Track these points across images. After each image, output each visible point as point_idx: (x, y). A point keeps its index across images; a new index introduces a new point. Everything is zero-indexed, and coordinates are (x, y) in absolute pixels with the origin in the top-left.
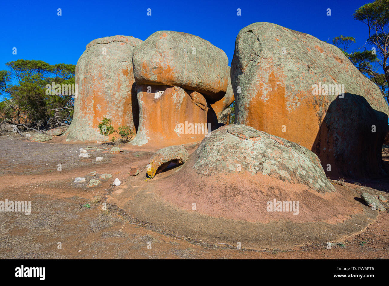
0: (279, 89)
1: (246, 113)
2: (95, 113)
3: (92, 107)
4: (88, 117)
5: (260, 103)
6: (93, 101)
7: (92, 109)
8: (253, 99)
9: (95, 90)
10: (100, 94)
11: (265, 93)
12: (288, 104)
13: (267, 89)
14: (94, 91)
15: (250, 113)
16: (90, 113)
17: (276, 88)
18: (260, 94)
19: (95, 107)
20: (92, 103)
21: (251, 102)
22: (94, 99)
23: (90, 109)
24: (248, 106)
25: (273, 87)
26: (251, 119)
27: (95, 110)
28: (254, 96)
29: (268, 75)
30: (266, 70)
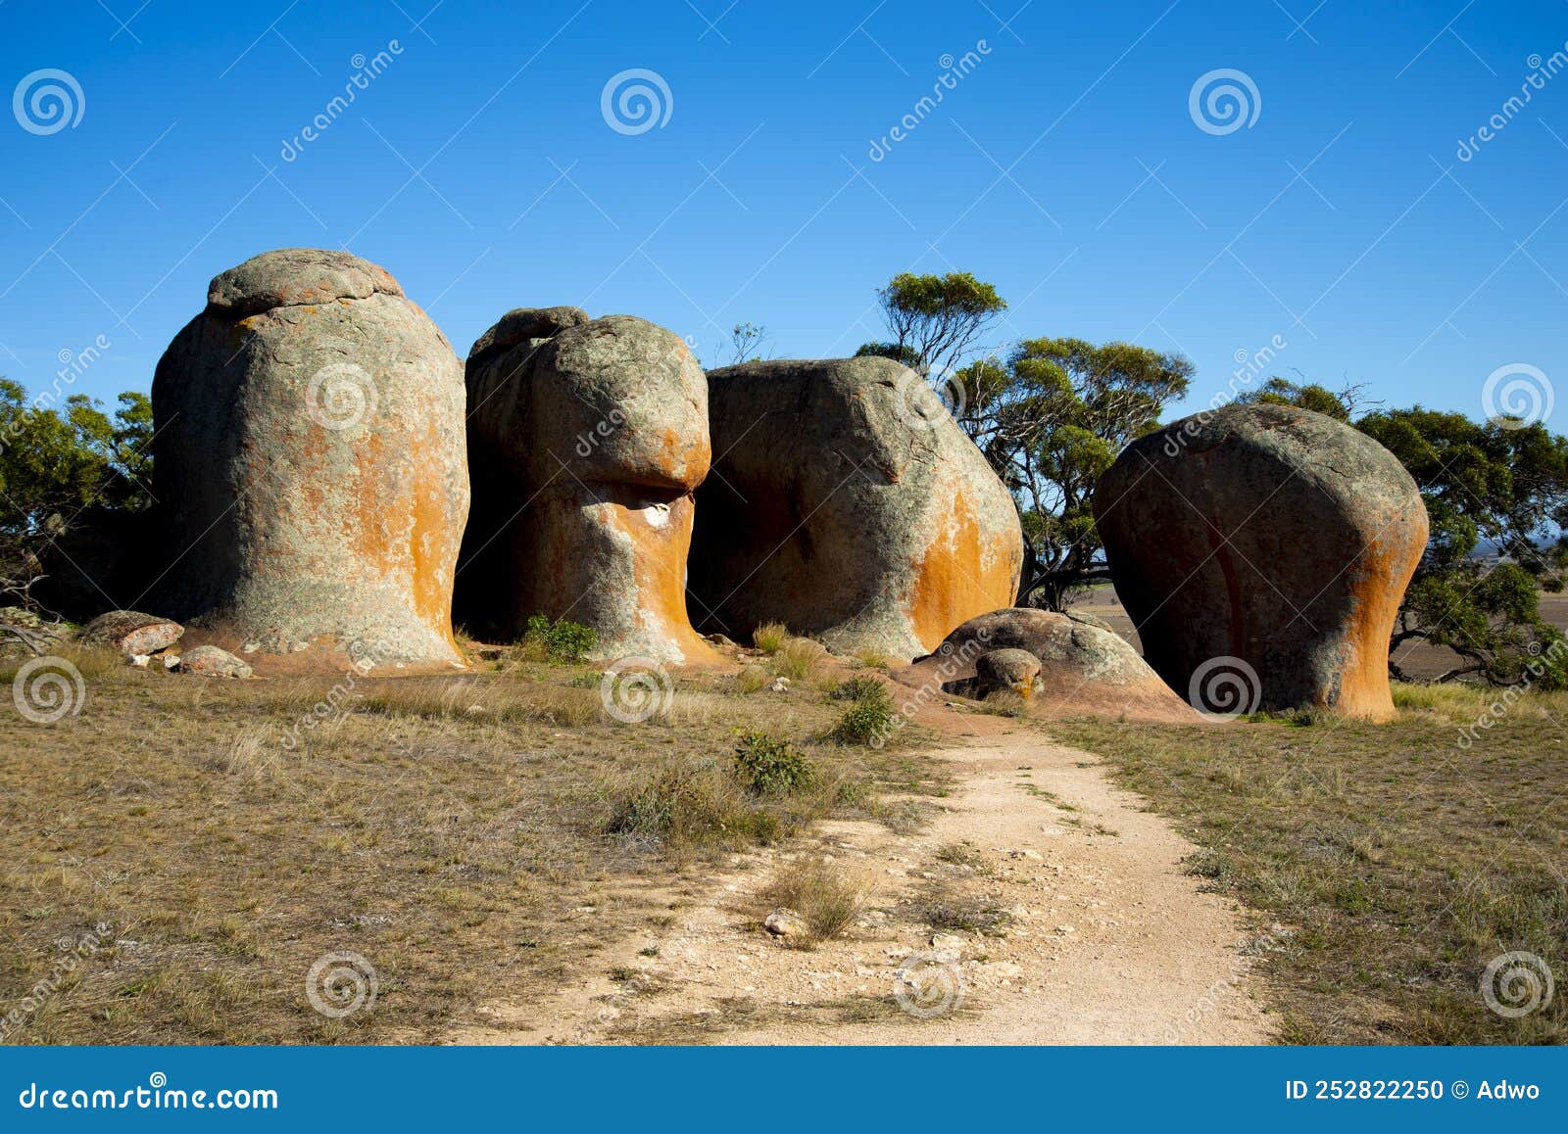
0: (970, 526)
1: (914, 577)
2: (418, 564)
3: (407, 541)
4: (398, 577)
5: (944, 556)
6: (412, 521)
7: (408, 550)
8: (932, 546)
9: (421, 481)
10: (434, 496)
11: (952, 534)
12: (983, 557)
13: (953, 528)
14: (417, 487)
15: (925, 577)
16: (401, 565)
17: (966, 525)
18: (943, 538)
19: (416, 544)
20: (409, 529)
21: (927, 553)
22: (415, 514)
23: (399, 549)
24: (919, 562)
25: (962, 524)
26: (928, 589)
27: (415, 552)
28: (933, 541)
29: (954, 496)
30: (949, 486)
